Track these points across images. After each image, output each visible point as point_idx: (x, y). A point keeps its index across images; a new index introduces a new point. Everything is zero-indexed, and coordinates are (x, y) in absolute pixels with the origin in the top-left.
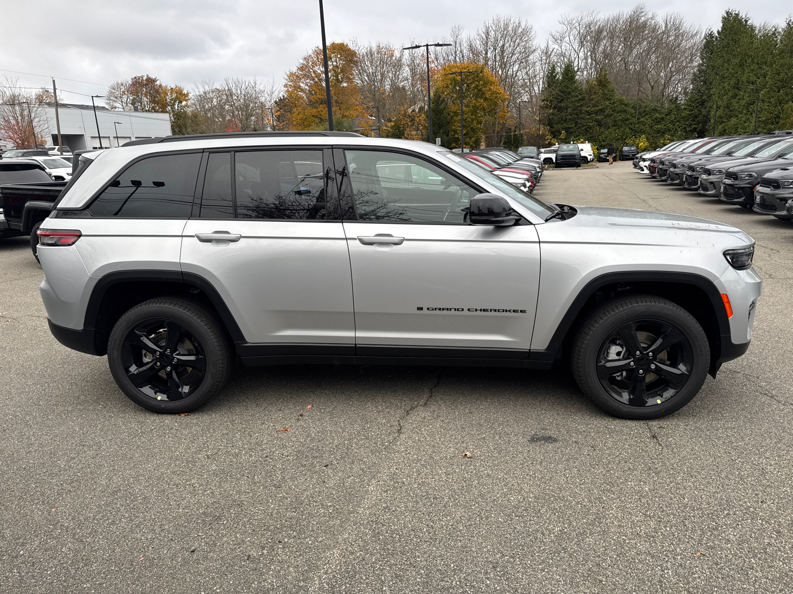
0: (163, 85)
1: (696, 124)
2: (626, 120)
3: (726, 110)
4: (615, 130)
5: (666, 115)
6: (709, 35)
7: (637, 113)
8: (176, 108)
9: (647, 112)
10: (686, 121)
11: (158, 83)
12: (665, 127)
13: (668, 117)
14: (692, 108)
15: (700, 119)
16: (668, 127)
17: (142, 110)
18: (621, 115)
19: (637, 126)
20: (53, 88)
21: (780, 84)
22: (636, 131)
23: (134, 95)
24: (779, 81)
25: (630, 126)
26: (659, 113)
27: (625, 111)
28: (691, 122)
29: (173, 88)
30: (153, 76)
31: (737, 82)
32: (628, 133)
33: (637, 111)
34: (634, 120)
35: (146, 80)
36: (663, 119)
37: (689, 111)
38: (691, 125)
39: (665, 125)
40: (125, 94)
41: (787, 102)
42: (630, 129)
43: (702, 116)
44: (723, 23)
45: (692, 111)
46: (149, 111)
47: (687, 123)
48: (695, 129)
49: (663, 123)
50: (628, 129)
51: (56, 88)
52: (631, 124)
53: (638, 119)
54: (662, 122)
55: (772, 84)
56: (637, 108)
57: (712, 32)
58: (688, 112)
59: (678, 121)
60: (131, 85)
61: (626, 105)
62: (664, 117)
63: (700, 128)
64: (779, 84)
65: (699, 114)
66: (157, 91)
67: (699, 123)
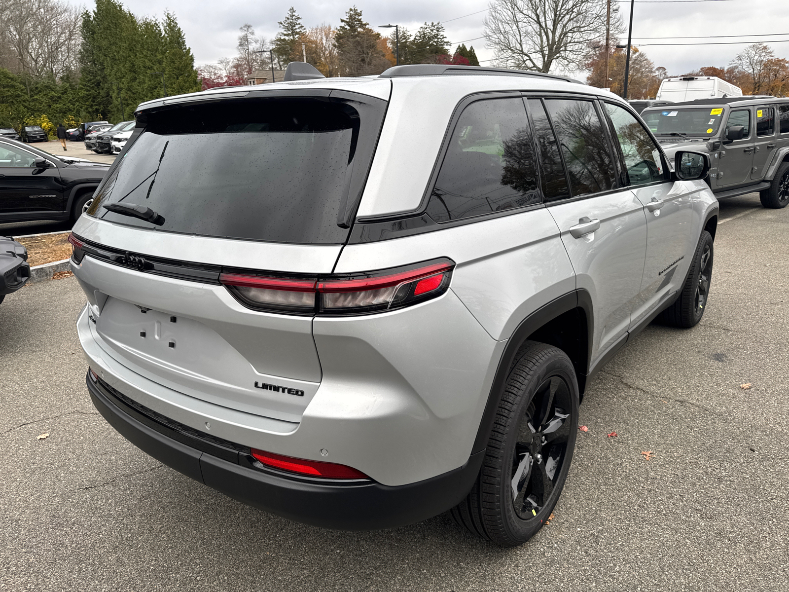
1: (96, 105)
2: (16, 96)
3: (128, 92)
4: (7, 108)
5: (62, 94)
6: (85, 13)
7: (29, 90)
9: (40, 89)
10: (85, 102)
12: (65, 107)
13: (65, 96)
14: (88, 88)
15: (99, 99)
16: (68, 107)
18: (9, 91)
19: (31, 104)
21: (178, 71)
22: (33, 110)
24: (175, 68)
25: (24, 104)
26: (54, 91)
27: (13, 86)
28: (92, 103)
31: (131, 65)
32: (23, 112)
33: (28, 87)
34: (27, 97)
36: (60, 97)
37: (87, 91)
38: (92, 105)
39: (64, 105)
41: (187, 88)
42: (25, 107)
43: (101, 97)
44: (96, 3)
45: (90, 91)
47: (87, 103)
48: (97, 110)
49: (62, 102)
50: (22, 107)
52: (24, 101)
53: (31, 96)
54: (60, 101)
55: (169, 71)
56: (27, 84)
57: (87, 11)
58: (85, 92)
59: (77, 101)
61: (12, 79)
62: (60, 96)
63: (102, 109)
64: (176, 72)
65: (97, 95)
67: (99, 104)
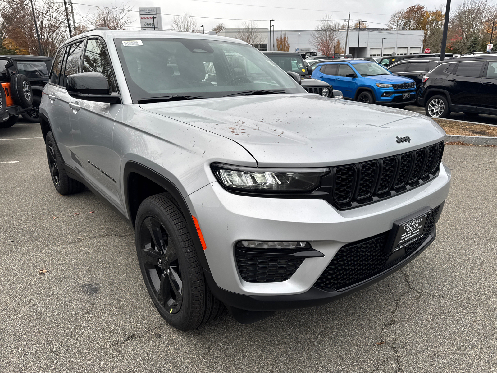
0: (428, 10)
8: (434, 26)
11: (424, 9)
17: (409, 29)
20: (348, 19)
23: (407, 19)
29: (434, 12)
30: (422, 5)
35: (417, 8)
40: (400, 19)
46: (414, 29)
51: (350, 18)
60: (406, 13)
66: (422, 16)
